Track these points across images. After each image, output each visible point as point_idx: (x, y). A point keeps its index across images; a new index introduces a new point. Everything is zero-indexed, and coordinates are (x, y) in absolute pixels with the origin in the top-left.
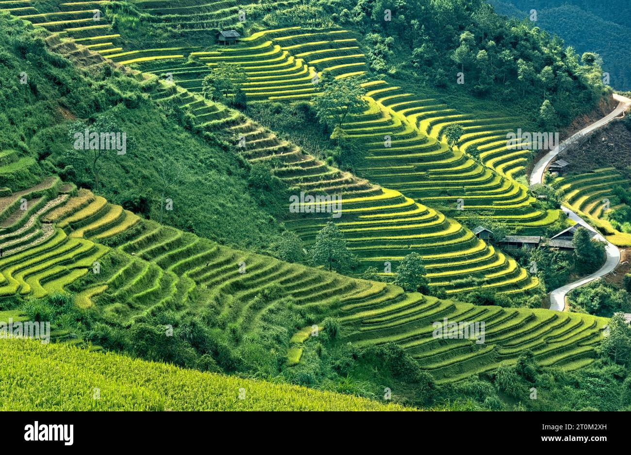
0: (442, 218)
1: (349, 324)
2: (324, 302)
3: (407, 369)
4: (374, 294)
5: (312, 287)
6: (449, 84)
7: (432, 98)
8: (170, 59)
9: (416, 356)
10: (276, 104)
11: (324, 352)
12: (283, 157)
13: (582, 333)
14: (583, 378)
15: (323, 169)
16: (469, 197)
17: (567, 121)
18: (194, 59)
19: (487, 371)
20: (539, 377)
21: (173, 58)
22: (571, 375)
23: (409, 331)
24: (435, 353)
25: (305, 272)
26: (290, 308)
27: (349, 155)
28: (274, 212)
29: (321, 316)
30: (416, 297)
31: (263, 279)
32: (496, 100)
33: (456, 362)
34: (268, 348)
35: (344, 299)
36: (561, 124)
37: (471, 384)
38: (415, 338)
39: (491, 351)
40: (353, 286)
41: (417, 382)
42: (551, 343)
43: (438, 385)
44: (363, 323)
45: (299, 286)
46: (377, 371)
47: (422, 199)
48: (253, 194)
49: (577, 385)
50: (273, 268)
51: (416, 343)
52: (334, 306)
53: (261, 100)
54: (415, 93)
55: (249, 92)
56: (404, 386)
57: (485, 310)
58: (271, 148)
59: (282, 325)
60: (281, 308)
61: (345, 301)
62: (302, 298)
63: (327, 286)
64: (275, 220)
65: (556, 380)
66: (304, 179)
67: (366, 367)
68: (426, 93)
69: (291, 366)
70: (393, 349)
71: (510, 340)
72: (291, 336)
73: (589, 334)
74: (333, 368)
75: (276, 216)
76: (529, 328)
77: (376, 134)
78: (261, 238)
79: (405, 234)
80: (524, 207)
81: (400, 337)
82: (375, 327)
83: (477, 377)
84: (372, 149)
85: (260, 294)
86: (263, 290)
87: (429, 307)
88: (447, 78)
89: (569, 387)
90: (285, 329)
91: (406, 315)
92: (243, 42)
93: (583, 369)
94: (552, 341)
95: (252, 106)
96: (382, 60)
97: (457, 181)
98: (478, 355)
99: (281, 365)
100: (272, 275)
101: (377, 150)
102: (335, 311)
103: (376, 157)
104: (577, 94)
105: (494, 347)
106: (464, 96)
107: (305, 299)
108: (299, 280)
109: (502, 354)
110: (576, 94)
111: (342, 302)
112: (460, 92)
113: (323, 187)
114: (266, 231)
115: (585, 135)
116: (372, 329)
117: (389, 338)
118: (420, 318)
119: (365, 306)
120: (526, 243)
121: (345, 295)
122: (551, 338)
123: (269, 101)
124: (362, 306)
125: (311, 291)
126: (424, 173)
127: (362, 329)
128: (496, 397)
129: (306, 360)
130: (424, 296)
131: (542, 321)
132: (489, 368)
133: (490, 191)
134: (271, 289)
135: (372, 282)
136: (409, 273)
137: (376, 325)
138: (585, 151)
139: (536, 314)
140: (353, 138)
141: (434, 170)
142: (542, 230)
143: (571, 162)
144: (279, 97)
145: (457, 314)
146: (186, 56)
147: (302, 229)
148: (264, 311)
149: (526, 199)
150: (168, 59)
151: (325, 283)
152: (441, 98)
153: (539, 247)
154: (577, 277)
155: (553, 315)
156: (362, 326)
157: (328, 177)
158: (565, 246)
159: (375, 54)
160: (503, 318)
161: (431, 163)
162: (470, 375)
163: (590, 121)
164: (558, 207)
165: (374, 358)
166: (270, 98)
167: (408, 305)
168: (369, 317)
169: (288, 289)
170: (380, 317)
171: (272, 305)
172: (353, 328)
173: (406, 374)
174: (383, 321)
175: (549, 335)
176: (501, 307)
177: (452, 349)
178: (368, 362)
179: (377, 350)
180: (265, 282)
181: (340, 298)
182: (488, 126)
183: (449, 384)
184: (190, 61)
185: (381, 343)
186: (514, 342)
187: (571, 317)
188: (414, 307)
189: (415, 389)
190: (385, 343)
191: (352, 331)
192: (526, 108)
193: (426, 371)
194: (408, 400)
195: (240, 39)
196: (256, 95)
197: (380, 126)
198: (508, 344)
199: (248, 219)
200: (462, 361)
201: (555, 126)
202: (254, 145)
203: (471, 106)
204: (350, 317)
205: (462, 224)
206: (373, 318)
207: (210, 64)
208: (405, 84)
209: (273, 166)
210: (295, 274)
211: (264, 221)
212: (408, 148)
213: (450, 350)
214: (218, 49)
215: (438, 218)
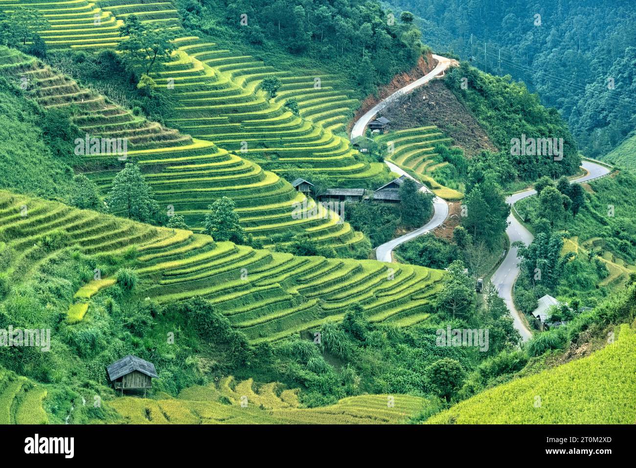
0: (258, 170)
1: (149, 277)
2: (118, 251)
3: (216, 328)
4: (178, 242)
5: (105, 234)
6: (265, 41)
7: (248, 55)
9: (226, 312)
10: (78, 53)
11: (116, 308)
12: (83, 104)
13: (415, 285)
14: (419, 334)
15: (127, 118)
16: (287, 149)
17: (387, 79)
19: (309, 328)
20: (369, 335)
22: (406, 332)
23: (219, 284)
24: (249, 309)
25: (96, 219)
26: (77, 258)
27: (157, 106)
28: (72, 163)
29: (115, 267)
30: (228, 246)
31: (46, 225)
32: (314, 57)
33: (274, 319)
34: (44, 302)
35: (142, 248)
36: (381, 82)
37: (291, 343)
38: (226, 292)
39: (313, 306)
40: (153, 234)
41: (227, 342)
42: (381, 296)
43: (253, 346)
44: (164, 275)
45: (88, 233)
46: (180, 330)
47: (237, 151)
48: (48, 143)
49: (411, 342)
50: (58, 214)
51: (226, 297)
52: (129, 256)
53: (62, 48)
54: (230, 49)
55: (50, 40)
56: (212, 347)
57: (306, 261)
58: (71, 95)
59: (65, 277)
60: (67, 257)
61: (144, 250)
62: (92, 247)
63: (123, 234)
64: (72, 170)
65: (389, 338)
66: (107, 127)
67: (167, 325)
68: (242, 50)
69: (73, 324)
70: (199, 304)
71: (335, 293)
72: (76, 290)
73: (423, 286)
74: (125, 326)
75: (75, 167)
76: (356, 280)
77: (187, 84)
78: (55, 189)
79: (218, 186)
80: (346, 158)
81: (208, 291)
82: (179, 280)
83: (298, 335)
84: (182, 99)
85: (40, 243)
86: (45, 238)
87: (242, 257)
89: (403, 346)
90: (68, 282)
91: (215, 265)
93: (418, 325)
94: (383, 294)
95: (51, 54)
97: (274, 133)
98: (299, 311)
99: (59, 323)
100: (57, 221)
101: (188, 100)
102: (131, 262)
103: (187, 108)
104: (397, 52)
105: (317, 302)
107: (95, 249)
108: (90, 227)
109: (327, 310)
110: (395, 52)
111: (140, 251)
112: (277, 50)
113: (127, 136)
114: (62, 182)
115: (406, 93)
116: (175, 283)
117: (195, 291)
118: (232, 269)
119: (167, 256)
120: (349, 196)
121: (143, 244)
122: (381, 291)
123: (70, 49)
124: (163, 256)
125: (103, 239)
126: (240, 124)
127: (163, 282)
128: (321, 357)
129: (92, 317)
130: (237, 246)
131: (371, 272)
132: (312, 325)
133: (309, 143)
134: (54, 237)
135: (176, 230)
136: (220, 220)
137: (180, 278)
138: (406, 109)
139: (364, 266)
140: (162, 88)
141: (249, 121)
142: (366, 182)
143: (392, 120)
145: (275, 265)
147: (103, 181)
148: (44, 262)
149: (347, 152)
151: (120, 230)
152: (258, 55)
153: (363, 200)
154: (404, 231)
155: (383, 266)
156: (163, 279)
157: (133, 126)
158: (391, 199)
160: (326, 269)
161: (246, 114)
162: (290, 333)
163: (410, 80)
164: (381, 160)
165: (177, 315)
166: (72, 46)
167: (218, 255)
168: (172, 269)
169: (76, 236)
170: (184, 268)
171: (55, 254)
172: (152, 281)
173: (215, 333)
174: (187, 273)
175: (379, 288)
176: (324, 258)
177: (269, 304)
178: (170, 320)
179: (180, 305)
180: (48, 228)
181: (138, 247)
182: (306, 83)
183: (265, 344)
185: (185, 298)
186: (339, 296)
187: (403, 269)
188: (224, 257)
189: (226, 351)
190: (190, 298)
191: (152, 284)
192: (345, 66)
193: (238, 329)
194: (217, 364)
197: (191, 76)
198: (333, 298)
199: (41, 168)
200: (281, 317)
201: (375, 84)
202: (52, 91)
203: (289, 63)
204: (149, 269)
205: (280, 177)
206: (176, 270)
208: (220, 41)
209: (72, 114)
210: (84, 220)
211: (59, 171)
212: (221, 98)
213: (266, 305)
215: (254, 169)
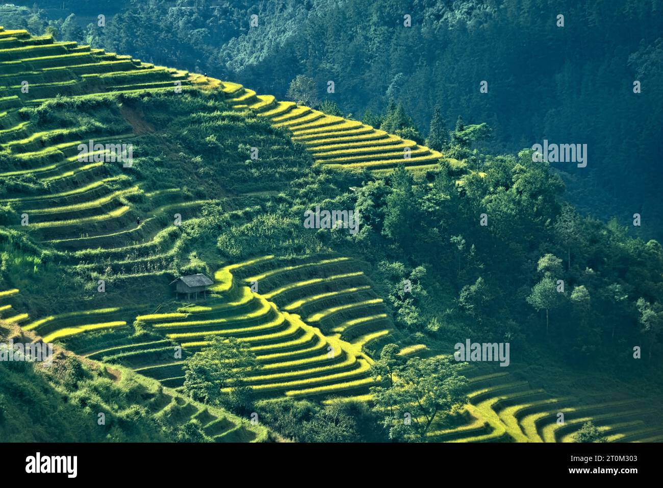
8: (107, 328)
18: (144, 327)
21: (113, 328)
88: (524, 336)
92: (218, 293)
96: (413, 308)
106: (552, 366)
144: (303, 392)
146: (130, 322)
150: (104, 329)
159: (399, 298)
184: (139, 332)
195: (211, 289)
196: (264, 389)
207: (173, 336)
214: (179, 309)
